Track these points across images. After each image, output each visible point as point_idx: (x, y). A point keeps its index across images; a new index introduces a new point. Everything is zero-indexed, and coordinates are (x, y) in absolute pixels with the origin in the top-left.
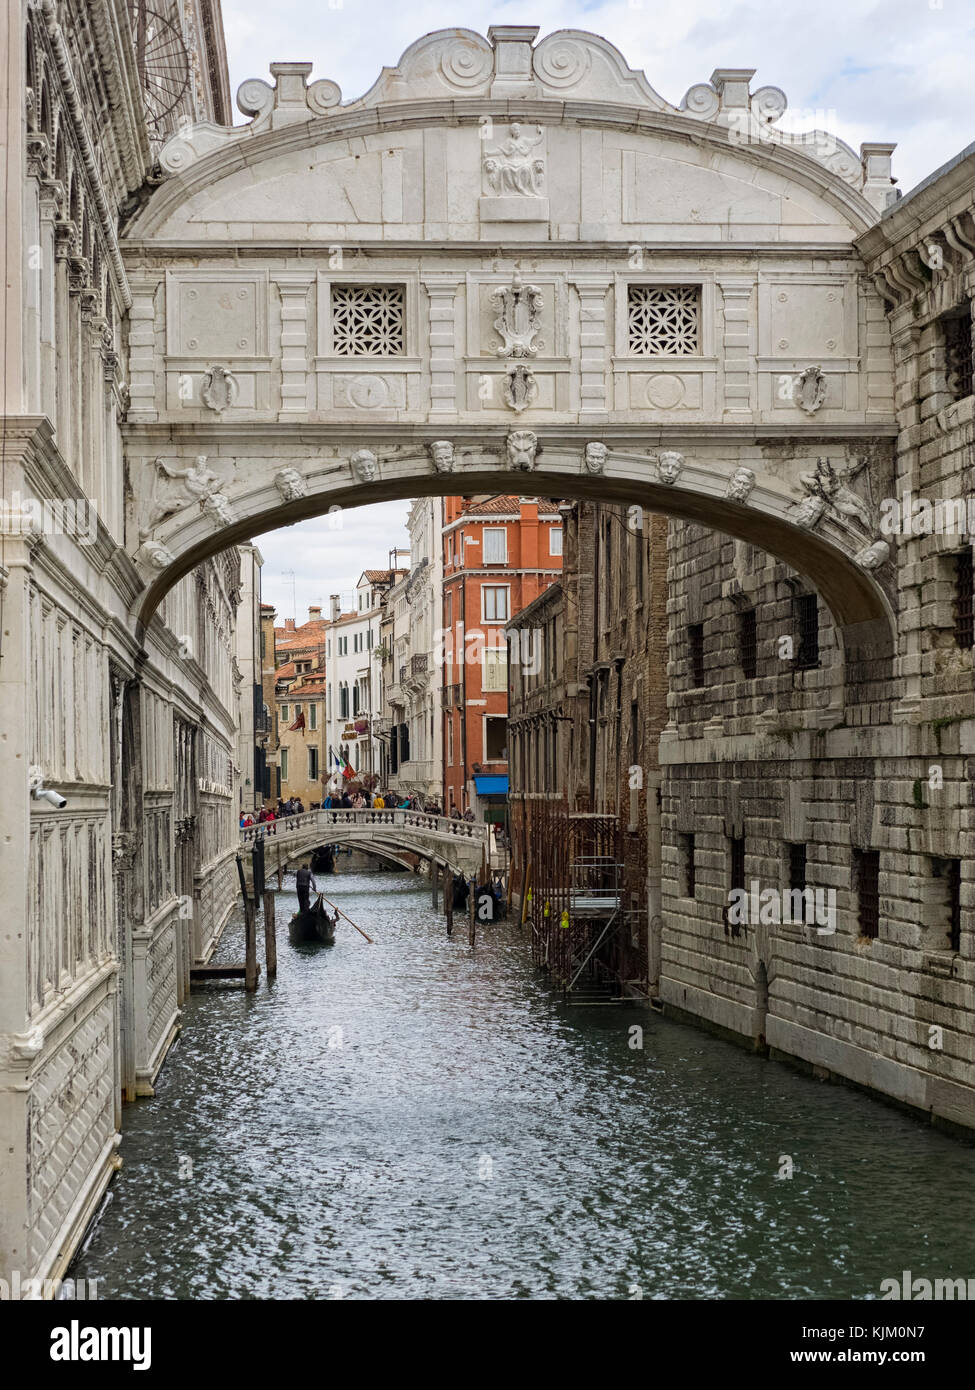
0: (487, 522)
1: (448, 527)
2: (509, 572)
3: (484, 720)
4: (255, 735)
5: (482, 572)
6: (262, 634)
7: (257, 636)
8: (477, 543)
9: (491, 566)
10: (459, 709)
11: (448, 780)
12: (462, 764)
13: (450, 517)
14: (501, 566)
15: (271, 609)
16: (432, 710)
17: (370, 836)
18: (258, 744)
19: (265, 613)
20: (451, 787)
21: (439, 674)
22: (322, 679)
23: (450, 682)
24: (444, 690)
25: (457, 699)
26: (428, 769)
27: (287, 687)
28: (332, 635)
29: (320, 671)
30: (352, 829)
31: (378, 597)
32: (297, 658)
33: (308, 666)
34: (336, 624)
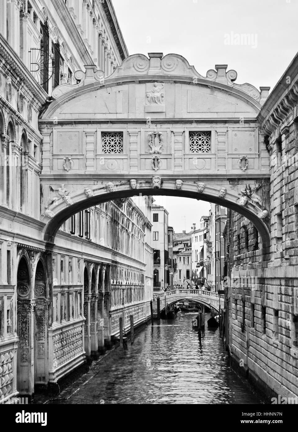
5: (225, 217)
6: (169, 235)
7: (166, 237)
10: (219, 259)
12: (220, 276)
15: (172, 228)
16: (213, 259)
17: (191, 298)
18: (166, 269)
20: (217, 282)
21: (214, 248)
22: (191, 249)
23: (217, 251)
25: (218, 256)
27: (181, 251)
28: (193, 236)
29: (191, 246)
30: (186, 295)
31: (206, 224)
32: (184, 242)
33: (187, 245)
34: (195, 232)
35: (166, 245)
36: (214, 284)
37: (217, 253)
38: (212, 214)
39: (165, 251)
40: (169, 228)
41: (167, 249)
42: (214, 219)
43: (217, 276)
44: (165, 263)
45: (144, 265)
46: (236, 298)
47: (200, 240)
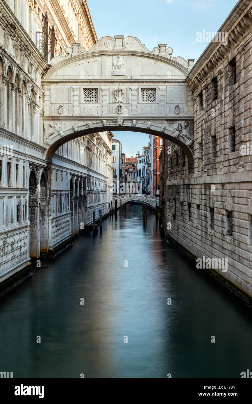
1: (154, 138)
5: (160, 147)
6: (122, 159)
8: (159, 141)
10: (156, 174)
11: (154, 188)
15: (125, 154)
16: (152, 174)
19: (123, 155)
21: (152, 167)
22: (136, 168)
23: (154, 169)
24: (153, 170)
26: (151, 186)
27: (130, 170)
28: (138, 160)
29: (136, 166)
31: (146, 152)
32: (132, 164)
33: (134, 166)
34: (139, 157)
35: (121, 166)
36: (152, 190)
37: (154, 171)
38: (151, 145)
39: (120, 169)
40: (122, 154)
41: (121, 169)
42: (152, 148)
43: (154, 185)
44: (120, 177)
45: (107, 178)
46: (169, 198)
47: (142, 163)
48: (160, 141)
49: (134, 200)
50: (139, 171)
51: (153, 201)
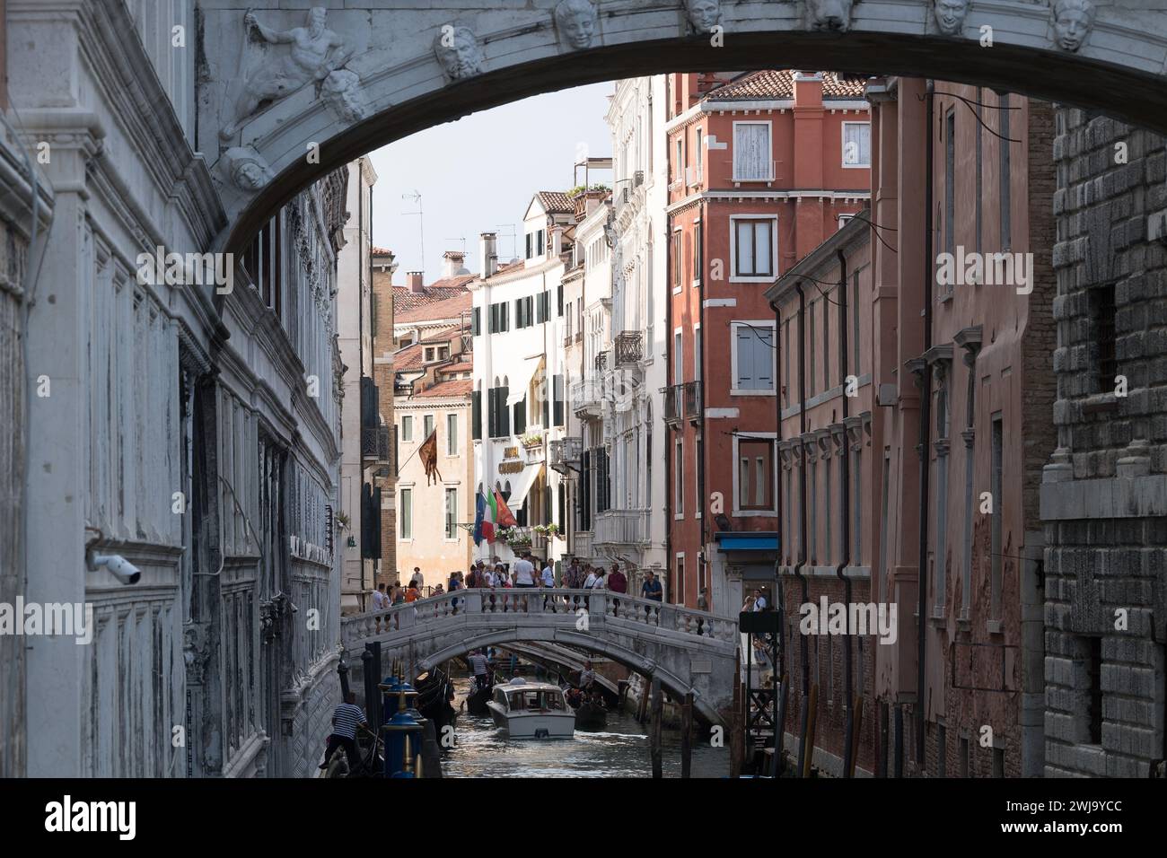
0: (740, 114)
1: (676, 121)
2: (776, 195)
3: (735, 441)
4: (363, 465)
5: (731, 195)
6: (374, 299)
7: (366, 301)
8: (723, 146)
9: (746, 186)
10: (694, 424)
11: (676, 542)
12: (698, 515)
13: (679, 105)
14: (762, 186)
15: (389, 256)
16: (649, 425)
17: (549, 634)
18: (368, 479)
19: (380, 262)
20: (680, 555)
21: (661, 364)
22: (467, 372)
23: (679, 379)
24: (670, 392)
25: (690, 406)
26: (642, 523)
27: (412, 385)
28: (483, 300)
29: (464, 358)
30: (520, 623)
32: (428, 336)
35: (367, 351)
36: (656, 558)
37: (680, 394)
39: (364, 382)
40: (374, 255)
41: (367, 374)
43: (679, 516)
44: (366, 448)
47: (519, 325)
48: (730, 142)
49: (525, 634)
50: (490, 391)
51: (677, 650)
